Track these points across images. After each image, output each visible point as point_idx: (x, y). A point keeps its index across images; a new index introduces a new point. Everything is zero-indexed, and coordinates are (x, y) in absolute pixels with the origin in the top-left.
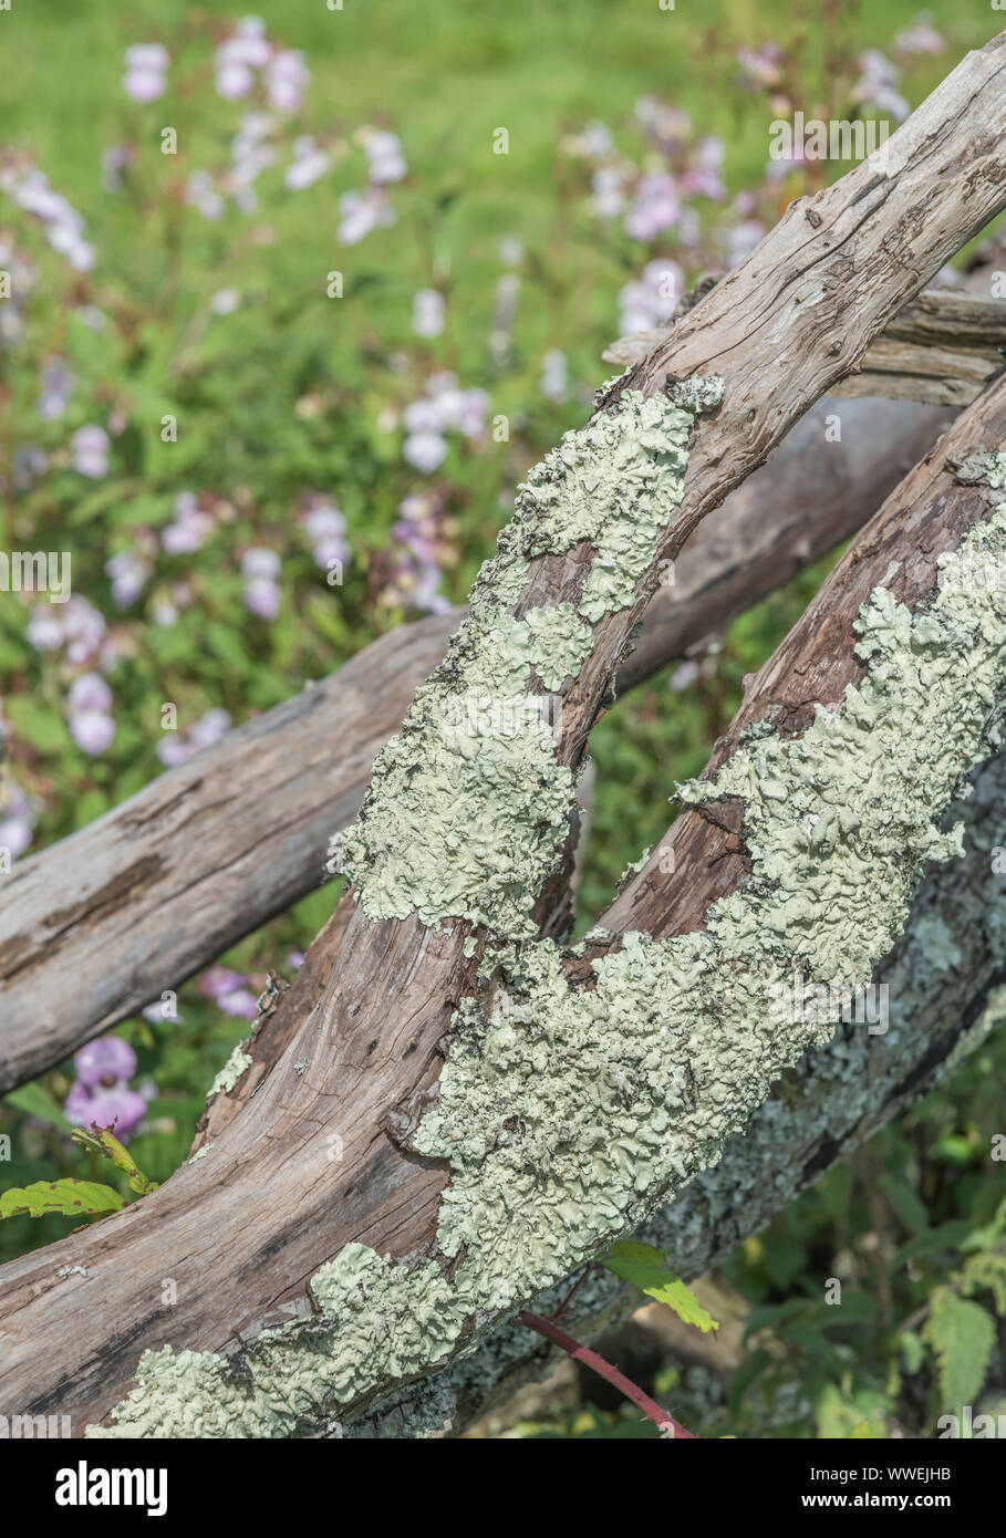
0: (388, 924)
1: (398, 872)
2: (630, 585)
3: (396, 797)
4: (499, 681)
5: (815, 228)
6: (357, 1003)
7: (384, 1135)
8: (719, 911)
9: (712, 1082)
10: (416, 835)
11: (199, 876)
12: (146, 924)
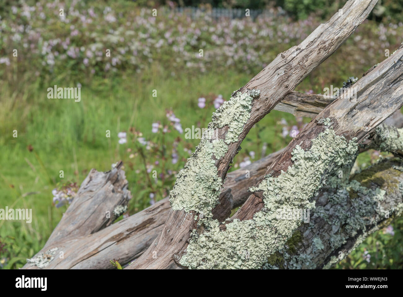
0: (178, 211)
1: (180, 199)
2: (237, 136)
3: (181, 183)
4: (205, 156)
5: (283, 58)
6: (169, 229)
7: (173, 260)
8: (256, 215)
9: (253, 255)
10: (185, 191)
11: (162, 223)
12: (149, 233)
